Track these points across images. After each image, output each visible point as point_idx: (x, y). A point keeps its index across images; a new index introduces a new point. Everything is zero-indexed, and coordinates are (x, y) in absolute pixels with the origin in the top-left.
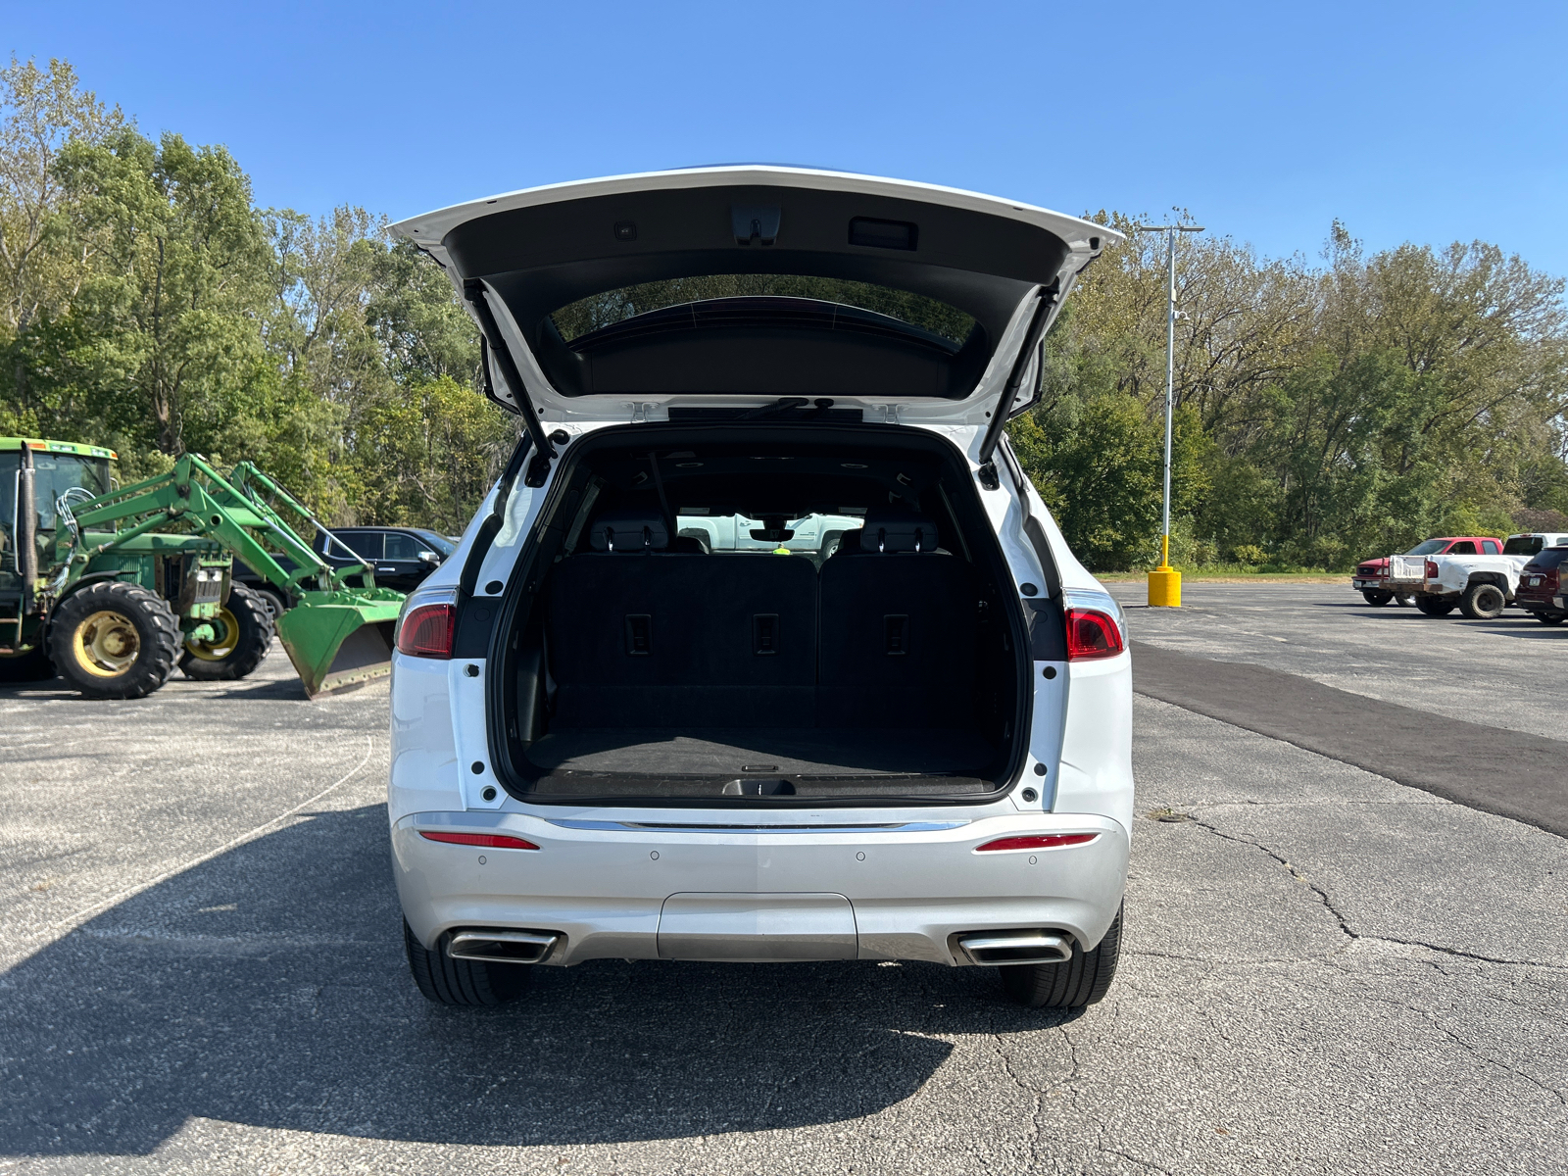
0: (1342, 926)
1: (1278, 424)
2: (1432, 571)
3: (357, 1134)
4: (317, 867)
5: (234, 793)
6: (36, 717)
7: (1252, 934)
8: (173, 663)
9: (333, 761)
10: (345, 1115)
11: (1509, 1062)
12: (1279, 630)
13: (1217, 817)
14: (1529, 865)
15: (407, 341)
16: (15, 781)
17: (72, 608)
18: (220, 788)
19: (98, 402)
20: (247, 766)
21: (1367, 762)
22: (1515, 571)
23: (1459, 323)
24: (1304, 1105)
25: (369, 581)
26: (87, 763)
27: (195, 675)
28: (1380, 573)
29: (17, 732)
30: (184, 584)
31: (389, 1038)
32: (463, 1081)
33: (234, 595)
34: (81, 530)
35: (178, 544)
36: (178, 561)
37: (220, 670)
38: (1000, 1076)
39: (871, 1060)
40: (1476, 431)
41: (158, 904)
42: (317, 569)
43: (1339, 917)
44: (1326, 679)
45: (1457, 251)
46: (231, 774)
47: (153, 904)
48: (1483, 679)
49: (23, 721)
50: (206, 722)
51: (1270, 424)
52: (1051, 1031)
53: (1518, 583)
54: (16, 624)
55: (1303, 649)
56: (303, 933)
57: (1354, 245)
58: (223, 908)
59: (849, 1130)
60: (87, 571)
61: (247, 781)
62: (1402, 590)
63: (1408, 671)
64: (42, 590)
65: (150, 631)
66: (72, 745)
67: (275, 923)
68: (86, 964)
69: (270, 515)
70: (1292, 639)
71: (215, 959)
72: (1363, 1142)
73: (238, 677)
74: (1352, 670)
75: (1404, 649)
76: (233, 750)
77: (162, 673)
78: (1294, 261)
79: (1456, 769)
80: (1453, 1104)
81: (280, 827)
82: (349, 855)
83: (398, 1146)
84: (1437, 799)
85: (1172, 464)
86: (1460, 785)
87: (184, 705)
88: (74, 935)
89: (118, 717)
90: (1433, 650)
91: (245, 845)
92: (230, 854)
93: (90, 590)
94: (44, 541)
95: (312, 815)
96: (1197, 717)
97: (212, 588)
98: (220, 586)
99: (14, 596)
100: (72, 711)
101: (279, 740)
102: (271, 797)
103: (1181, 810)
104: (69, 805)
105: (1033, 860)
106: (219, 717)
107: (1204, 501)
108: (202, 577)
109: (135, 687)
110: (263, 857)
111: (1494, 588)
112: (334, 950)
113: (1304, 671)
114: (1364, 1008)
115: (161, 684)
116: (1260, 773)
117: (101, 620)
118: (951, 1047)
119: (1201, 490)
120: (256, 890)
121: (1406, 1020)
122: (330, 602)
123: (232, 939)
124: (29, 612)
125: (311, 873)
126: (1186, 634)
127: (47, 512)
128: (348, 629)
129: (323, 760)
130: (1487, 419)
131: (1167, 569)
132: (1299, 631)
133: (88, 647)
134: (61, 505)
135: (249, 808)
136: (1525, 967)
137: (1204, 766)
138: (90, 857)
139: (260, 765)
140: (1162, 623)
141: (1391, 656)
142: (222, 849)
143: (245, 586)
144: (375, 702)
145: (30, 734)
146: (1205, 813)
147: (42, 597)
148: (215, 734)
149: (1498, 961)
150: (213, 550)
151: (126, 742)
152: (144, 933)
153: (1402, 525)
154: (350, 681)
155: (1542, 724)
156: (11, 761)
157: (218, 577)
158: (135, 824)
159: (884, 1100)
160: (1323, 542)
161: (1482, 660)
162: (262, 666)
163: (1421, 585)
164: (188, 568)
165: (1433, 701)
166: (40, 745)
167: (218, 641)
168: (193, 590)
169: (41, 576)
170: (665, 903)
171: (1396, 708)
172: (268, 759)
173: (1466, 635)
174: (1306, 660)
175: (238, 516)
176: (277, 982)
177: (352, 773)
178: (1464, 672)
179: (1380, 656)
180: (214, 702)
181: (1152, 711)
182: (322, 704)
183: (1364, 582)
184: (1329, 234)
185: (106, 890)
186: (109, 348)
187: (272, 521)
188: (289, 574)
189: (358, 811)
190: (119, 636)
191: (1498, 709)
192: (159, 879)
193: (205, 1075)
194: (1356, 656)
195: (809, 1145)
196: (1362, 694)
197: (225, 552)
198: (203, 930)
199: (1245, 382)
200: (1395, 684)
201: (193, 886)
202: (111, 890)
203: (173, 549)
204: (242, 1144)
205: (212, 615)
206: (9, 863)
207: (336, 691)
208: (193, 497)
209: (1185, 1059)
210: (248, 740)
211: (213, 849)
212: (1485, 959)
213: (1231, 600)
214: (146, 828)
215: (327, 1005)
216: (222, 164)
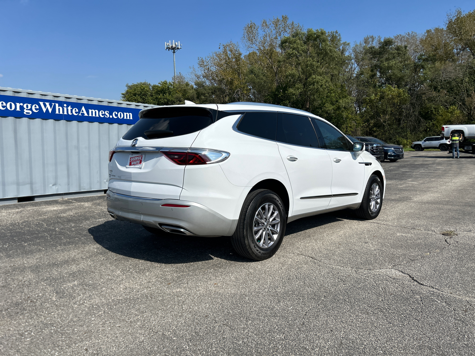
105: (172, 210)
136: (425, 288)
170: (120, 209)
216: (322, 33)
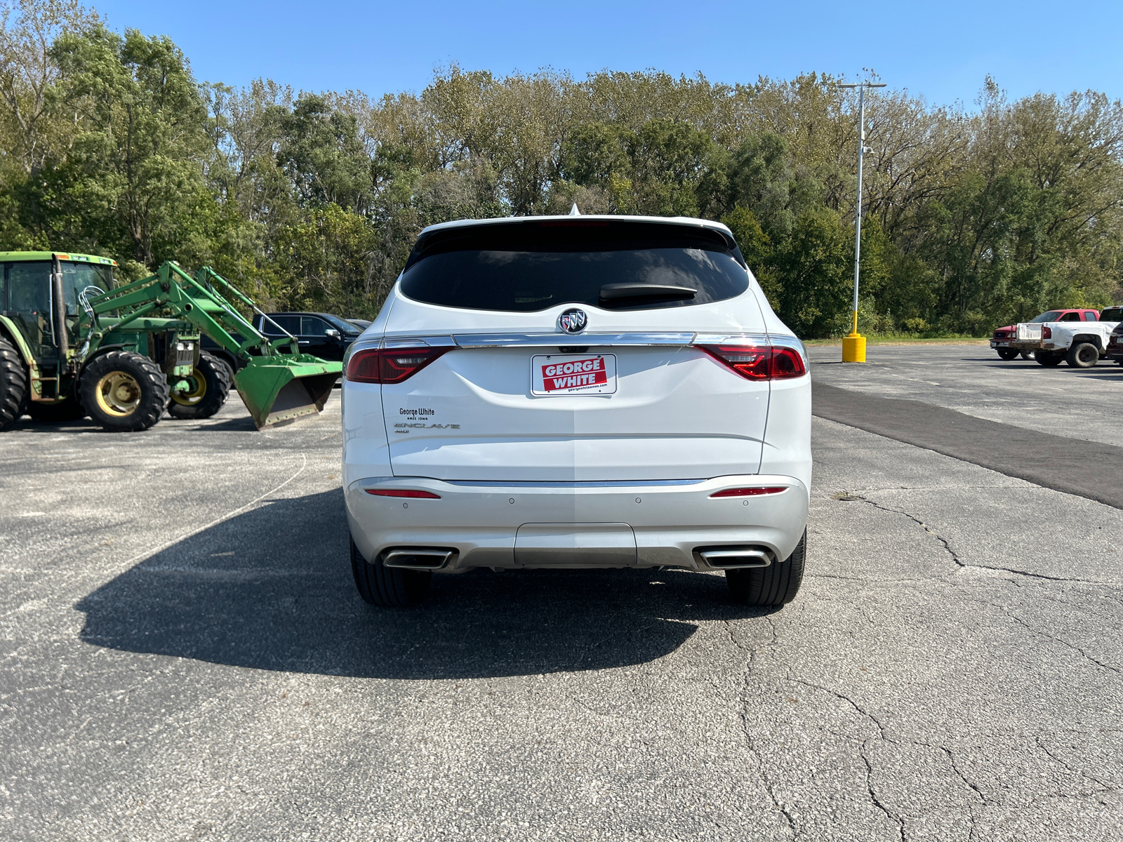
0: (955, 560)
1: (939, 229)
2: (1047, 333)
3: (332, 674)
4: (282, 531)
5: (219, 488)
6: (75, 443)
7: (895, 565)
8: (164, 407)
9: (281, 468)
10: (323, 664)
11: (1051, 634)
12: (935, 377)
13: (879, 497)
14: (1086, 524)
15: (308, 178)
16: (72, 483)
17: (94, 369)
18: (209, 486)
19: (90, 225)
20: (224, 472)
21: (985, 462)
22: (1107, 333)
23: (1076, 152)
24: (917, 656)
25: (295, 349)
26: (117, 471)
27: (178, 415)
28: (1009, 336)
29: (64, 453)
30: (169, 352)
31: (344, 624)
32: (393, 646)
33: (202, 360)
34: (96, 316)
35: (163, 325)
36: (164, 337)
37: (194, 412)
38: (727, 642)
39: (645, 634)
40: (1086, 232)
41: (184, 552)
42: (259, 340)
43: (954, 555)
44: (965, 410)
45: (1074, 98)
46: (214, 477)
47: (181, 552)
48: (1076, 408)
49: (67, 446)
50: (191, 446)
51: (933, 229)
52: (760, 618)
53: (1109, 341)
54: (55, 381)
55: (951, 390)
56: (280, 568)
57: (1000, 94)
58: (226, 554)
59: (632, 671)
60: (101, 344)
61: (225, 481)
62: (1025, 348)
63: (1024, 404)
64: (72, 357)
65: (148, 385)
66: (104, 460)
67: (261, 562)
68: (145, 586)
69: (224, 303)
70: (943, 383)
71: (226, 582)
72: (952, 675)
73: (207, 417)
74: (984, 404)
75: (1023, 389)
76: (213, 463)
77: (157, 413)
78: (955, 107)
79: (1047, 466)
80: (1012, 656)
81: (253, 509)
82: (302, 524)
83: (358, 680)
84: (1030, 484)
85: (861, 259)
86: (1048, 475)
87: (174, 435)
88: (134, 570)
89: (130, 443)
90: (1043, 390)
91: (233, 519)
92: (223, 524)
93: (106, 357)
94: (71, 324)
95: (273, 501)
96: (871, 435)
97: (187, 355)
98: (192, 354)
99: (53, 361)
100: (99, 440)
101: (242, 456)
102: (243, 491)
103: (855, 493)
104: (112, 497)
105: (746, 503)
106: (198, 442)
107: (884, 287)
108: (180, 347)
109: (139, 423)
110: (246, 525)
111: (1091, 345)
112: (301, 578)
113: (950, 404)
114: (962, 604)
115: (157, 421)
116: (911, 469)
117: (114, 378)
118: (697, 627)
119: (883, 278)
120: (245, 544)
121: (988, 612)
122: (269, 364)
123: (235, 572)
124: (64, 373)
125: (279, 534)
126: (869, 381)
127: (71, 303)
128: (283, 382)
129: (275, 468)
130: (1094, 223)
131: (856, 335)
132: (949, 378)
133: (106, 396)
134: (81, 298)
135: (230, 498)
136: (1072, 582)
137: (873, 466)
138: (134, 526)
139: (232, 471)
140: (851, 374)
141: (1013, 394)
142: (218, 521)
143: (209, 354)
144: (304, 431)
145: (73, 454)
146: (871, 495)
147: (72, 362)
148: (198, 453)
149: (1055, 579)
150: (187, 329)
151: (139, 458)
152: (178, 569)
153: (1029, 302)
154: (285, 418)
155: (1113, 437)
156: (66, 470)
157: (191, 347)
158: (158, 507)
159: (654, 655)
160: (971, 315)
161: (1078, 396)
162: (223, 409)
163: (1039, 343)
164: (170, 341)
165: (1039, 423)
166: (82, 461)
167: (192, 392)
168: (175, 357)
169: (70, 348)
170: (518, 529)
171: (1012, 428)
172: (237, 468)
173: (1069, 379)
174: (951, 398)
175: (204, 305)
176: (269, 595)
177: (295, 476)
178: (1064, 404)
179: (1005, 394)
180: (194, 433)
181: (840, 432)
182: (267, 433)
183: (998, 343)
184: (983, 85)
185: (149, 545)
186: (95, 186)
187: (226, 307)
188: (240, 344)
189: (303, 498)
190: (126, 388)
191: (1084, 428)
192: (181, 538)
193: (233, 644)
194: (988, 394)
195: (608, 678)
196: (989, 419)
197: (195, 329)
198: (216, 566)
199: (916, 198)
200: (1014, 412)
201: (205, 542)
202: (152, 545)
203: (161, 328)
204: (263, 679)
205: (188, 373)
206: (81, 530)
207: (276, 425)
208: (171, 291)
209: (845, 633)
210: (221, 457)
211: (212, 521)
212: (1047, 578)
213: (902, 357)
214: (166, 509)
215: (302, 607)
216: (168, 48)
